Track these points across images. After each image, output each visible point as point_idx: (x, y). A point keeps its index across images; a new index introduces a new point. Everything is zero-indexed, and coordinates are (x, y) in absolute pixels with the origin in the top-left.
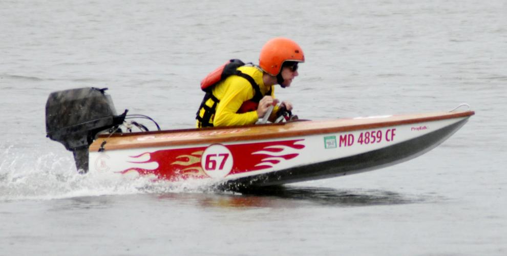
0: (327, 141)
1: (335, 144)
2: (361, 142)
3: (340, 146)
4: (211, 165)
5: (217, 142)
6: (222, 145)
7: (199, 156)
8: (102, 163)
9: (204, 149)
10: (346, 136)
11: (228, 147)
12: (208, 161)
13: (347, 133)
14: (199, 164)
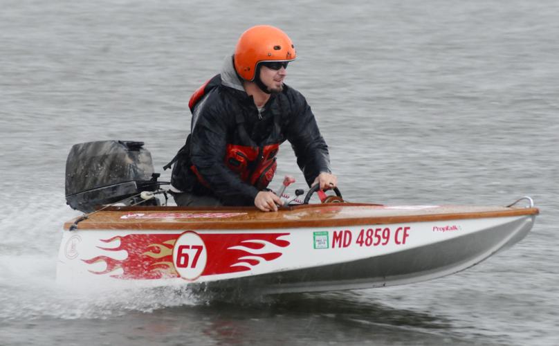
0: (317, 238)
1: (326, 242)
2: (361, 243)
3: (333, 246)
4: (182, 262)
5: (190, 229)
6: (196, 233)
7: (171, 247)
8: (73, 246)
9: (177, 237)
10: (341, 232)
11: (201, 236)
12: (180, 254)
13: (344, 229)
14: (170, 258)
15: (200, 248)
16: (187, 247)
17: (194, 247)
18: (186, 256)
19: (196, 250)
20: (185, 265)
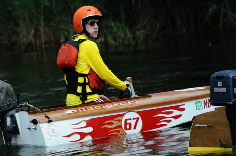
0: (197, 104)
1: (201, 106)
3: (204, 108)
4: (128, 126)
5: (130, 110)
7: (120, 121)
8: (53, 130)
9: (123, 115)
11: (138, 112)
12: (126, 124)
13: (207, 99)
14: (120, 126)
15: (138, 119)
16: (130, 119)
17: (134, 119)
18: (130, 124)
19: (135, 120)
20: (130, 128)
